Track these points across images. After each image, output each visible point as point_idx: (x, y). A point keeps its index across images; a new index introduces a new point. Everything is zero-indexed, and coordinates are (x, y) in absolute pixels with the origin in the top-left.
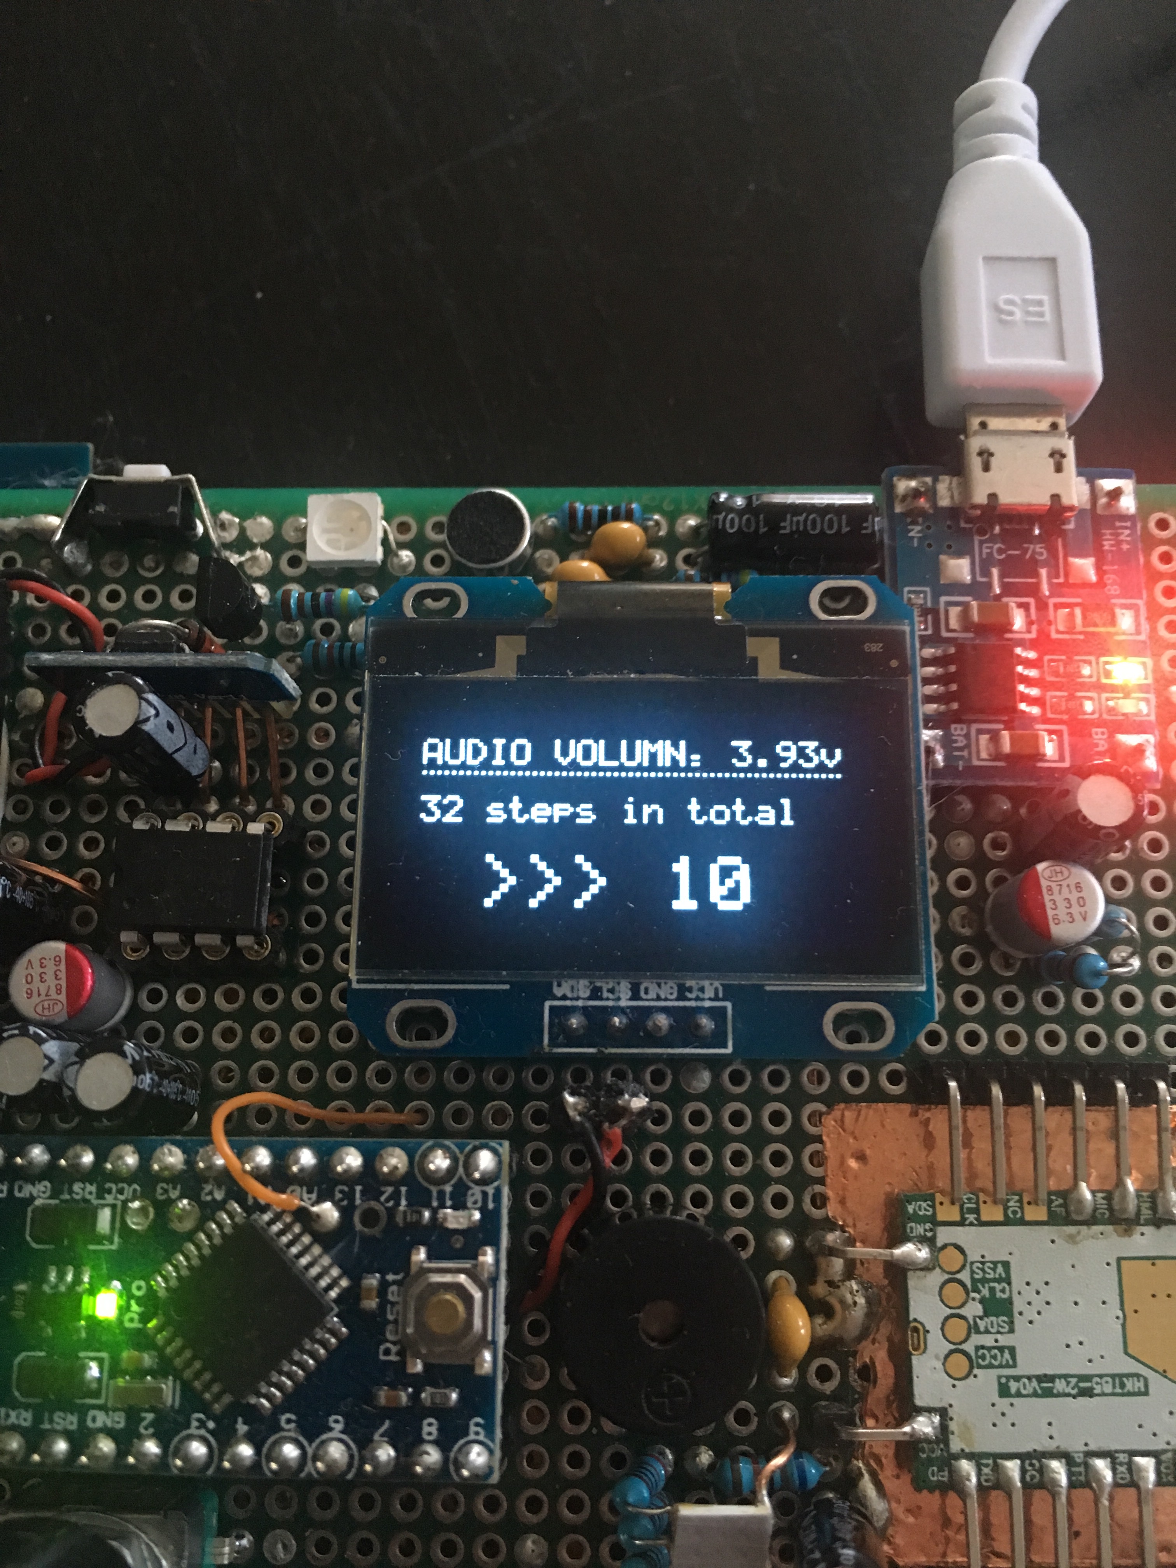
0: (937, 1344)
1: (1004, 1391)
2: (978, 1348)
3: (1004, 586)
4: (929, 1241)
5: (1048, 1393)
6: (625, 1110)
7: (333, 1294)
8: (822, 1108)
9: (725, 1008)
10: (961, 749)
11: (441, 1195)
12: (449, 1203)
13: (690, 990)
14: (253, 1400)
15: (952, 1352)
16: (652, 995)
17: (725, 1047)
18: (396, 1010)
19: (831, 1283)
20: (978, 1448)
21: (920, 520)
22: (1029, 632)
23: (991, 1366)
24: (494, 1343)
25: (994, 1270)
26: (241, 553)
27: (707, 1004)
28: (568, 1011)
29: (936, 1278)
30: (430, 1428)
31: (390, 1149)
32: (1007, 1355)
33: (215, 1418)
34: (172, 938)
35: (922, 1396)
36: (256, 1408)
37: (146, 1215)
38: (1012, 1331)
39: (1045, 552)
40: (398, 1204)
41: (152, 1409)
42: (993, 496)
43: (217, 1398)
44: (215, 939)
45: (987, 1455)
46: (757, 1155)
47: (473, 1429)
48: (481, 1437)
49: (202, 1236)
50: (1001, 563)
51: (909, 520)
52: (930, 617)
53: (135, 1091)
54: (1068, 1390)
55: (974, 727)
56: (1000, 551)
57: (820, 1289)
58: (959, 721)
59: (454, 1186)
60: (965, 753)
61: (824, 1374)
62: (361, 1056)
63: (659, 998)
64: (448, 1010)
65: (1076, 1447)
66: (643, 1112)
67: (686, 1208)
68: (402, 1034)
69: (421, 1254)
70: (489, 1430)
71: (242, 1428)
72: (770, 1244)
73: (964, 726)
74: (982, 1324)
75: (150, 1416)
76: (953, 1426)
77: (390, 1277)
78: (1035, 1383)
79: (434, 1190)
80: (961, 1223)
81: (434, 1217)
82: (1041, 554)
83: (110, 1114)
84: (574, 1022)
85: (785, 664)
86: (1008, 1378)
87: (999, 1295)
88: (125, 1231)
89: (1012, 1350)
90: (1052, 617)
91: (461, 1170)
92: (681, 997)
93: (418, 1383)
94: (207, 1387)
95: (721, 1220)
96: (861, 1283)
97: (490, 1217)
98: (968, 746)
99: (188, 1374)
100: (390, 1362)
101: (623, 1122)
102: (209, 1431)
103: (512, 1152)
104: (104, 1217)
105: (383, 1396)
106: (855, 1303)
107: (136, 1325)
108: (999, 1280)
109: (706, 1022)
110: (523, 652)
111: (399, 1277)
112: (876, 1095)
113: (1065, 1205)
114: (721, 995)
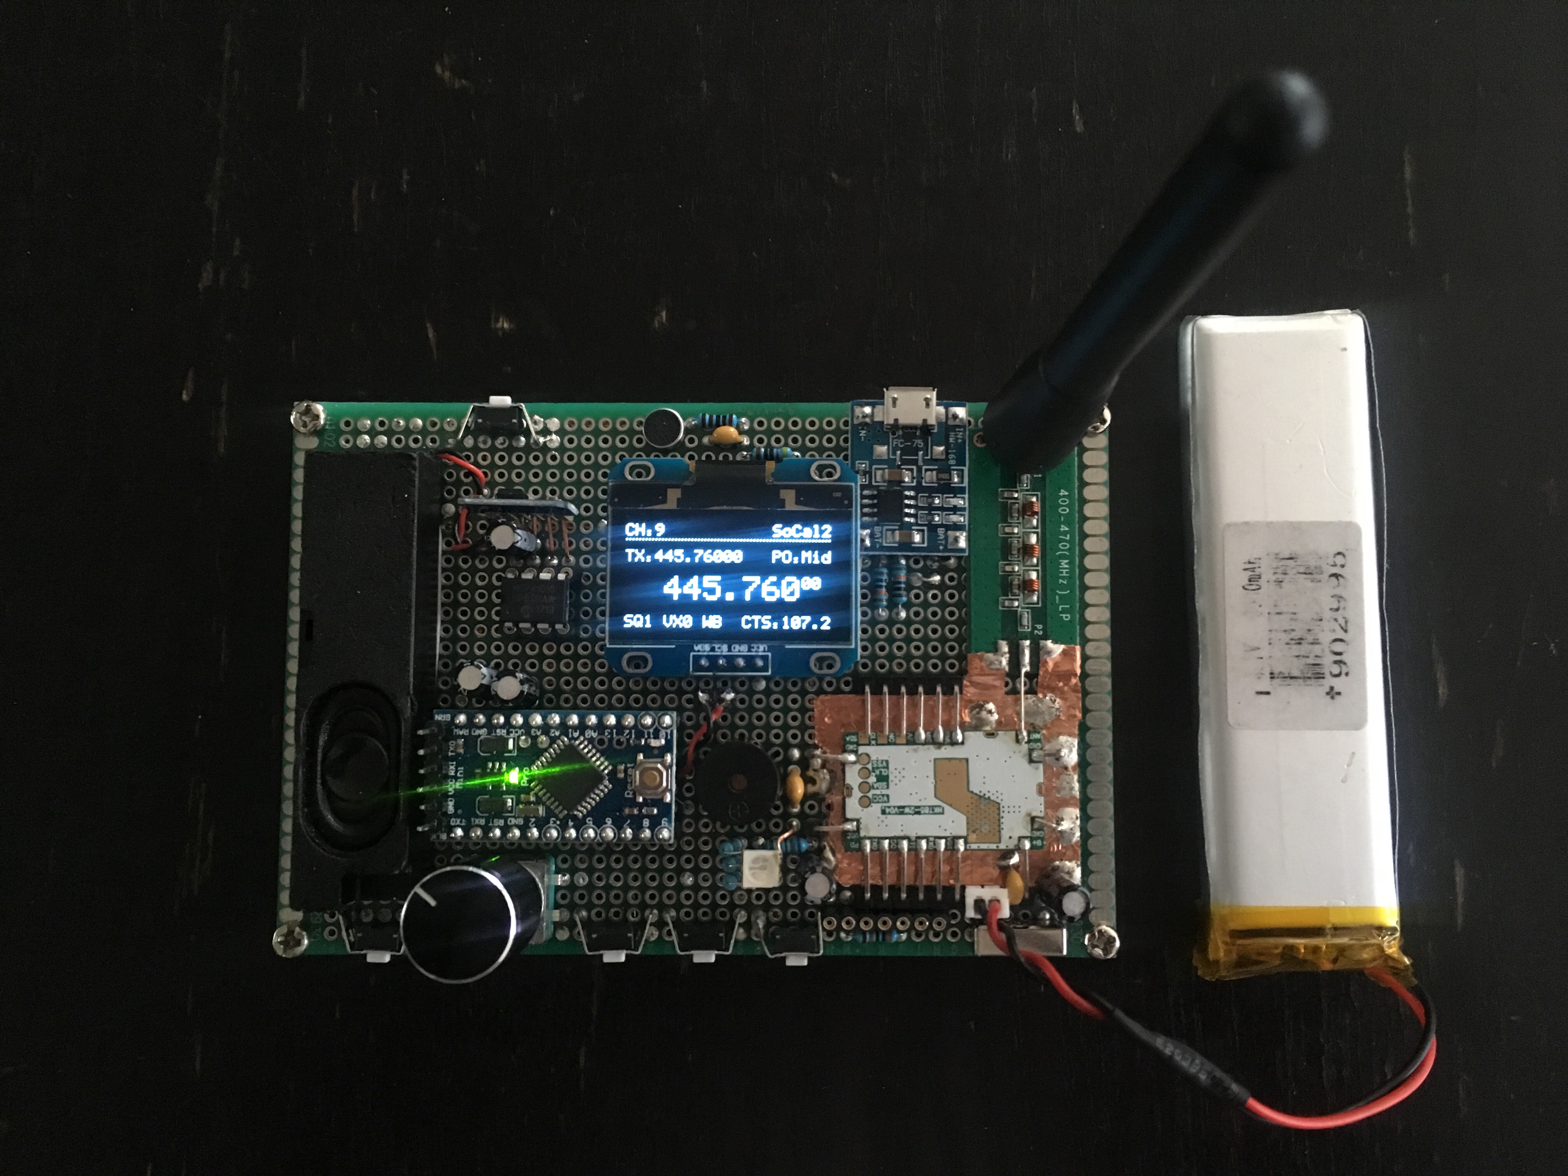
0: (857, 794)
1: (883, 812)
2: (873, 795)
3: (901, 460)
4: (855, 752)
5: (902, 813)
6: (723, 700)
7: (606, 772)
8: (815, 696)
9: (768, 656)
10: (878, 538)
11: (649, 733)
12: (652, 736)
13: (753, 647)
14: (575, 813)
15: (862, 797)
16: (737, 650)
17: (768, 671)
18: (626, 656)
19: (815, 770)
20: (872, 834)
21: (865, 428)
22: (913, 482)
23: (878, 802)
24: (671, 791)
25: (882, 763)
26: (545, 436)
27: (760, 654)
28: (700, 657)
29: (858, 767)
30: (646, 822)
31: (627, 715)
32: (885, 798)
33: (560, 820)
34: (528, 625)
35: (849, 815)
36: (576, 816)
37: (528, 742)
38: (888, 788)
39: (922, 444)
40: (631, 737)
41: (534, 817)
42: (896, 420)
43: (561, 812)
44: (546, 626)
45: (875, 838)
46: (785, 717)
47: (663, 822)
48: (666, 825)
49: (552, 750)
50: (901, 449)
51: (860, 428)
52: (867, 476)
53: (522, 692)
54: (911, 812)
55: (885, 528)
56: (901, 443)
57: (811, 773)
58: (878, 525)
59: (654, 730)
60: (880, 540)
61: (811, 807)
62: (610, 675)
63: (739, 651)
64: (648, 656)
65: (913, 835)
66: (733, 700)
67: (753, 739)
68: (628, 664)
69: (641, 757)
70: (670, 822)
71: (571, 824)
72: (789, 754)
73: (880, 527)
74: (875, 786)
75: (533, 820)
76: (861, 826)
77: (629, 765)
78: (896, 809)
79: (646, 731)
80: (869, 744)
81: (646, 742)
82: (920, 444)
83: (512, 701)
84: (703, 662)
85: (798, 502)
86: (885, 807)
87: (883, 774)
88: (520, 749)
89: (888, 796)
90: (923, 476)
91: (657, 723)
92: (749, 651)
93: (641, 806)
94: (557, 807)
95: (768, 745)
96: (828, 770)
97: (669, 742)
98: (881, 537)
99: (548, 803)
100: (629, 798)
101: (724, 704)
102: (558, 825)
103: (677, 716)
104: (511, 742)
105: (627, 811)
106: (824, 778)
107: (526, 785)
108: (884, 768)
109: (760, 663)
110: (680, 496)
111: (632, 765)
112: (838, 691)
113: (913, 737)
114: (766, 649)
